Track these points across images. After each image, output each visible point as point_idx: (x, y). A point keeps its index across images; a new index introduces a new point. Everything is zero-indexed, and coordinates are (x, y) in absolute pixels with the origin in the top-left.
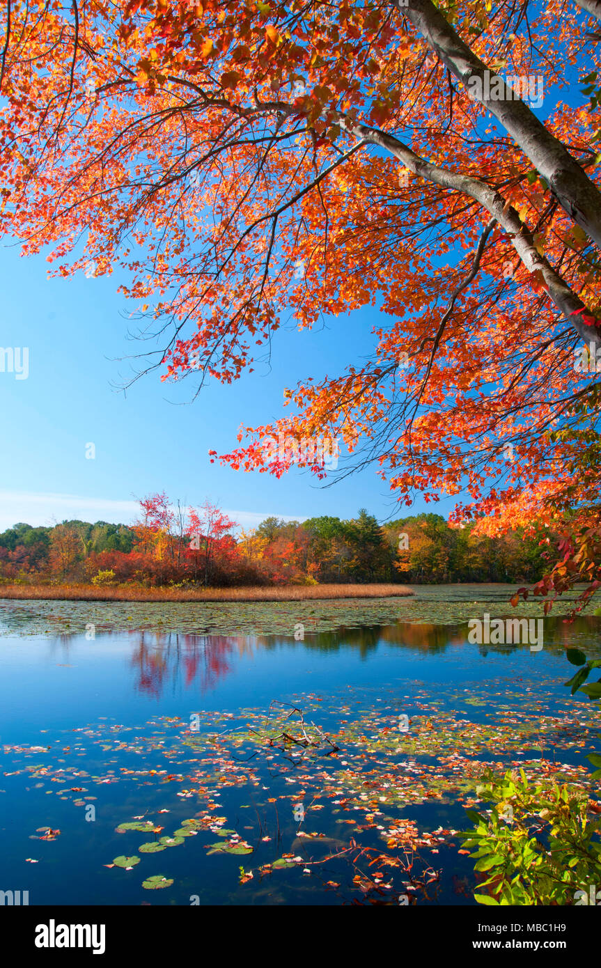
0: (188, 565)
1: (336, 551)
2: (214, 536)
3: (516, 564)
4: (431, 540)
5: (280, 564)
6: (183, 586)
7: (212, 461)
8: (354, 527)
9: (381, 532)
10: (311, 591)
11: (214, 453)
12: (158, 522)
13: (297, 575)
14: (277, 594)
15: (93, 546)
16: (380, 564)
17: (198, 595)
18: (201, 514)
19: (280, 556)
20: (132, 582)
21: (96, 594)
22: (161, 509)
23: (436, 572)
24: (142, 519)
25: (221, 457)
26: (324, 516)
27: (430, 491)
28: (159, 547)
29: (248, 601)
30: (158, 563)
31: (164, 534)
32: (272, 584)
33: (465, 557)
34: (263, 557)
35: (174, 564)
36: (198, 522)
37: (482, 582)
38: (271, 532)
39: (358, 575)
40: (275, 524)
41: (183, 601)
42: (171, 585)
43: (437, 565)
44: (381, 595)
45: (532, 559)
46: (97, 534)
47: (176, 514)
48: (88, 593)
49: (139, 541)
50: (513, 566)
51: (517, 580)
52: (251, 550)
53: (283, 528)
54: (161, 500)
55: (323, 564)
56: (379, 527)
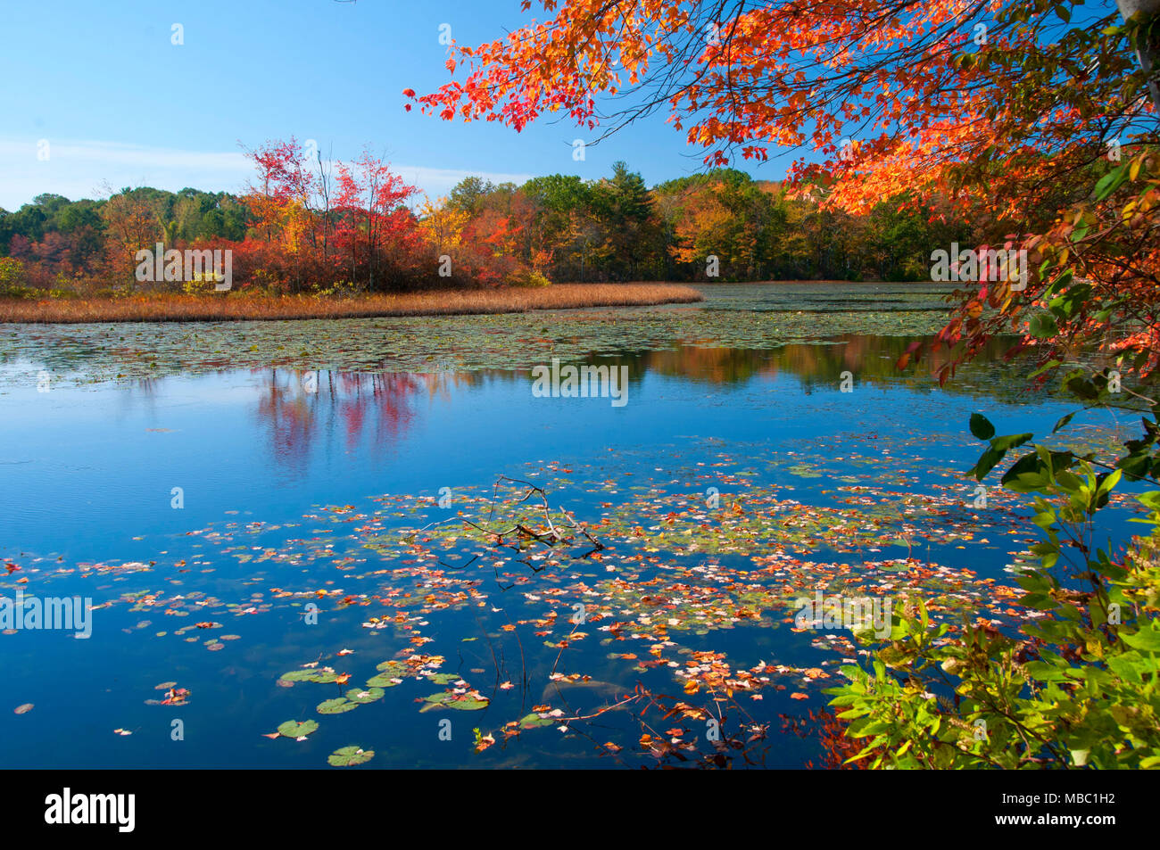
0: (340, 258)
1: (577, 231)
2: (380, 209)
3: (863, 250)
4: (729, 213)
5: (489, 253)
6: (335, 293)
7: (408, 108)
8: (604, 191)
9: (649, 199)
10: (539, 296)
11: (411, 93)
12: (287, 188)
13: (517, 272)
14: (486, 303)
15: (179, 230)
16: (648, 250)
17: (359, 307)
18: (358, 174)
19: (489, 240)
20: (250, 288)
21: (192, 310)
22: (291, 168)
23: (735, 263)
24: (259, 185)
25: (423, 100)
26: (554, 175)
27: (754, 144)
28: (291, 229)
29: (441, 313)
30: (291, 257)
31: (298, 208)
32: (477, 287)
33: (782, 239)
34: (461, 243)
35: (318, 257)
36: (354, 188)
37: (809, 279)
38: (471, 200)
39: (612, 269)
40: (478, 189)
41: (336, 317)
42: (315, 291)
43: (738, 253)
44: (650, 301)
45: (891, 242)
46: (183, 209)
47: (316, 176)
48: (179, 309)
49: (256, 221)
50: (859, 254)
51: (864, 275)
52: (442, 232)
53: (491, 195)
54: (290, 153)
55: (557, 252)
56: (645, 192)
